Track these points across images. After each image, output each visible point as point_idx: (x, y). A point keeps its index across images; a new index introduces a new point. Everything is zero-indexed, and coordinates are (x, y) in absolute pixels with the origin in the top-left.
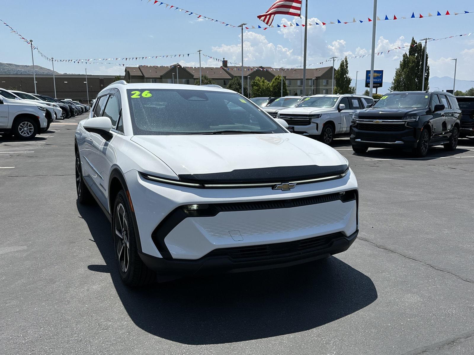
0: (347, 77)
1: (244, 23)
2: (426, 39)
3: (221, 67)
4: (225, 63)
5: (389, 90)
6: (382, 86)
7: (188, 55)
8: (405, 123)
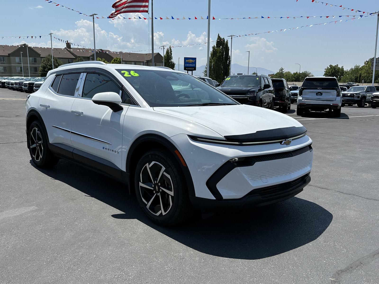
0: (171, 62)
1: (96, 14)
2: (232, 36)
3: (65, 48)
4: (68, 45)
5: (203, 73)
6: (195, 70)
7: (40, 37)
8: (248, 98)
